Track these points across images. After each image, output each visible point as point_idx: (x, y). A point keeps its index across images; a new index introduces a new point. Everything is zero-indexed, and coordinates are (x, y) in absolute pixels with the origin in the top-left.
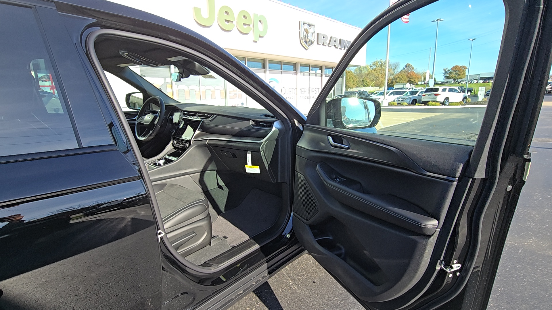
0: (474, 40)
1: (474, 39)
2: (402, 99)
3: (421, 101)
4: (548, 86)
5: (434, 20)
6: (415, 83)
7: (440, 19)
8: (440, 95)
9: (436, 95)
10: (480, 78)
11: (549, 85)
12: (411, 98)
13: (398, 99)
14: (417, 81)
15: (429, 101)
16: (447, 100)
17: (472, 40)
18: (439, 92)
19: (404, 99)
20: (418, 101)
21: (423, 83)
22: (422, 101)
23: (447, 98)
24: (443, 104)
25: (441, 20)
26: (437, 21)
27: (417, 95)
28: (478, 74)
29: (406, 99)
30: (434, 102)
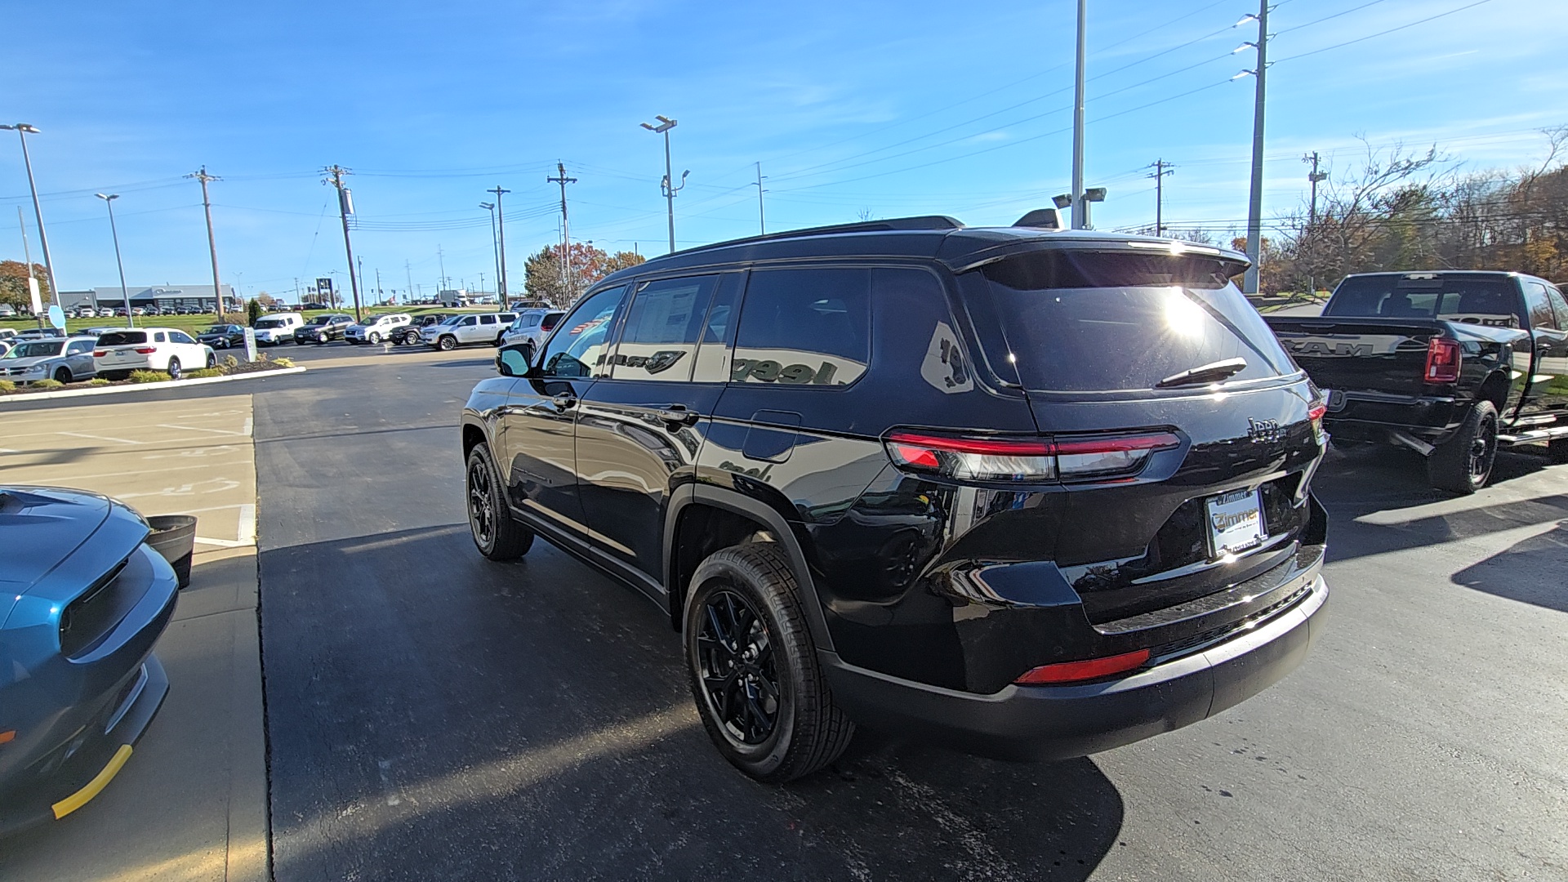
0: (112, 200)
1: (114, 197)
2: (12, 369)
4: (327, 324)
5: (7, 125)
7: (28, 127)
8: (154, 350)
9: (141, 351)
10: (98, 301)
11: (329, 322)
12: (48, 365)
15: (134, 370)
16: (176, 365)
17: (108, 199)
18: (150, 342)
19: (25, 368)
20: (75, 374)
22: (98, 371)
23: (175, 360)
24: (171, 373)
25: (32, 129)
26: (17, 130)
27: (63, 354)
28: (88, 290)
29: (31, 367)
30: (148, 372)
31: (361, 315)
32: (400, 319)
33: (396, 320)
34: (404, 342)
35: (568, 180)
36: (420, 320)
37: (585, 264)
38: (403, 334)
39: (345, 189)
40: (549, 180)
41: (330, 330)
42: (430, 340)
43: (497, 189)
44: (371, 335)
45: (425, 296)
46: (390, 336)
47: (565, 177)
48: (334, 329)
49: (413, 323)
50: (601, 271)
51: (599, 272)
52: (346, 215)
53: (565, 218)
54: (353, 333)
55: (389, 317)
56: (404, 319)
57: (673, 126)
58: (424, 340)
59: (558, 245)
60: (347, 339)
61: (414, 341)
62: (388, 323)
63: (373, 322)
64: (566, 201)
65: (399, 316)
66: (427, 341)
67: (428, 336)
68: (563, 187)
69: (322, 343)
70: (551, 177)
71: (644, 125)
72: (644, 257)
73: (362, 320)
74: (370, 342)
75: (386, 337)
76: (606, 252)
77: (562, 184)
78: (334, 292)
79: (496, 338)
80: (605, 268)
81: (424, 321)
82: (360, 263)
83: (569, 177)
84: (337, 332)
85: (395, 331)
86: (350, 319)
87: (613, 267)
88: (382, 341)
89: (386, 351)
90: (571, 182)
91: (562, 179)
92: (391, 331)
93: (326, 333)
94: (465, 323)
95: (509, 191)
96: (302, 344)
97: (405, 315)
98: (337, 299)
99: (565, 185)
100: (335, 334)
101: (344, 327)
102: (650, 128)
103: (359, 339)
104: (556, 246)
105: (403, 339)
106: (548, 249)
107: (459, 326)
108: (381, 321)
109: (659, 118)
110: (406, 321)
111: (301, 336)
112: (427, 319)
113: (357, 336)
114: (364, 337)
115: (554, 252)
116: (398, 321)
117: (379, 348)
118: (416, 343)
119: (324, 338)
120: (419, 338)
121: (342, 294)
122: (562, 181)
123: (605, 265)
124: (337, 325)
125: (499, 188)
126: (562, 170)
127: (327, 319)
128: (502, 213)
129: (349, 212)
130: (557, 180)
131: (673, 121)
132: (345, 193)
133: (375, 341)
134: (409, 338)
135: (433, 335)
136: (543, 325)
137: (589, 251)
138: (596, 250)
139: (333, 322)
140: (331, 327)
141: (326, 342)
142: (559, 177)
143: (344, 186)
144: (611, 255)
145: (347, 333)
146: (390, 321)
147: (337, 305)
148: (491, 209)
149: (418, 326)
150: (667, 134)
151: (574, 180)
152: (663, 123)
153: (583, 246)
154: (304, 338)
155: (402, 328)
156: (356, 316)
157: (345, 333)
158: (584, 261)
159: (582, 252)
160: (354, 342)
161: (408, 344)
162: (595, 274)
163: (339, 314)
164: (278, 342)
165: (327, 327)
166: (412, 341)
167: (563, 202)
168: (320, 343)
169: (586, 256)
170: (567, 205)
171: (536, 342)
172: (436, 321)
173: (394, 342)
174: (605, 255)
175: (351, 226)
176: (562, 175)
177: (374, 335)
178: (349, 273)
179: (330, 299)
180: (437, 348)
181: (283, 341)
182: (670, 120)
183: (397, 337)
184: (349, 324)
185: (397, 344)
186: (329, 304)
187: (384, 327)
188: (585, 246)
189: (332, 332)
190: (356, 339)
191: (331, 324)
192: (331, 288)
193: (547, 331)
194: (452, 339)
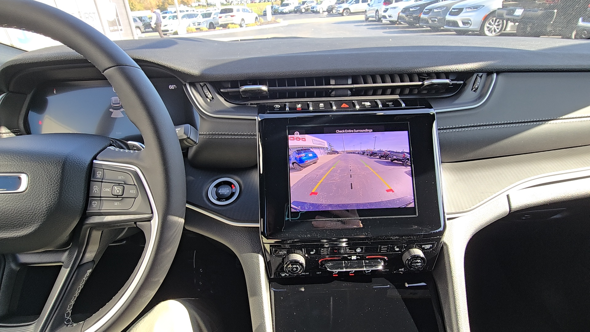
2: (198, 23)
3: (219, 24)
6: (189, 4)
9: (232, 16)
12: (207, 21)
13: (193, 23)
14: (190, 3)
15: (228, 24)
16: (243, 21)
18: (235, 12)
19: (200, 23)
20: (216, 25)
21: (197, 4)
23: (243, 19)
30: (233, 25)
34: (331, 12)
38: (331, 8)
42: (339, 11)
46: (327, 9)
48: (308, 6)
60: (311, 11)
62: (326, 3)
63: (322, 2)
66: (338, 11)
67: (339, 9)
69: (303, 13)
73: (318, 2)
74: (319, 12)
75: (325, 10)
84: (309, 7)
85: (329, 7)
88: (323, 11)
89: (324, 16)
92: (327, 7)
93: (304, 8)
94: (355, 3)
96: (296, 13)
100: (308, 8)
101: (311, 5)
103: (315, 11)
105: (331, 10)
107: (352, 4)
108: (324, 2)
111: (296, 10)
113: (315, 9)
114: (317, 10)
117: (322, 15)
119: (303, 11)
127: (306, 2)
133: (321, 12)
140: (307, 5)
149: (337, 4)
154: (297, 11)
155: (331, 5)
157: (311, 8)
160: (313, 12)
161: (333, 13)
164: (288, 12)
165: (305, 6)
166: (334, 11)
168: (302, 13)
172: (345, 2)
173: (328, 12)
177: (321, 9)
180: (342, 15)
181: (290, 12)
183: (329, 9)
184: (313, 4)
187: (324, 5)
189: (307, 8)
191: (307, 4)
193: (386, 5)
194: (349, 11)
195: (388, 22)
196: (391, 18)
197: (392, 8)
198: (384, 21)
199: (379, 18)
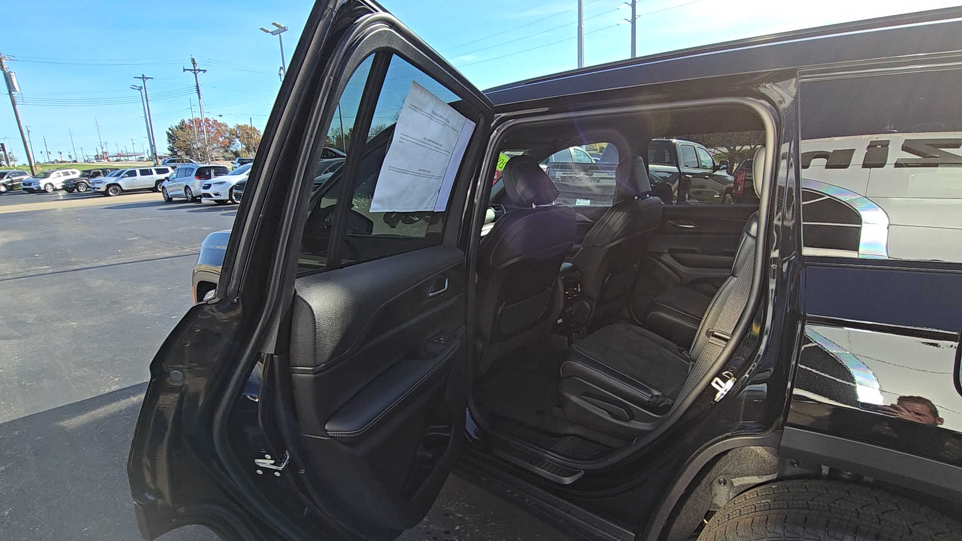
31: (35, 171)
32: (70, 173)
33: (67, 174)
34: (76, 190)
35: (199, 70)
36: (87, 174)
37: (212, 133)
38: (74, 184)
39: (10, 72)
40: (184, 70)
41: (8, 182)
42: (99, 188)
43: (141, 76)
44: (45, 186)
45: (87, 156)
46: (63, 186)
47: (197, 68)
48: (12, 182)
49: (82, 176)
50: (225, 138)
51: (223, 138)
52: (13, 93)
53: (200, 98)
54: (30, 184)
55: (60, 172)
56: (74, 173)
57: (285, 30)
58: (94, 188)
59: (191, 119)
60: (24, 189)
61: (84, 189)
62: (60, 176)
63: (46, 175)
64: (199, 86)
65: (69, 171)
66: (96, 189)
67: (97, 186)
68: (196, 76)
70: (185, 68)
71: (262, 29)
72: (256, 128)
73: (36, 174)
74: (45, 191)
75: (59, 187)
76: (228, 124)
77: (195, 73)
78: (7, 154)
79: (154, 186)
80: (228, 136)
81: (91, 174)
82: (29, 131)
83: (200, 69)
84: (14, 183)
85: (66, 182)
86: (25, 174)
87: (234, 135)
88: (55, 190)
89: (62, 198)
90: (203, 72)
91: (195, 70)
92: (63, 182)
93: (4, 185)
94: (127, 175)
95: (152, 78)
97: (74, 170)
98: (12, 159)
99: (197, 74)
100: (13, 186)
101: (21, 180)
102: (267, 31)
103: (36, 189)
104: (189, 120)
105: (75, 188)
106: (183, 122)
107: (122, 177)
108: (53, 175)
109: (274, 24)
110: (76, 174)
112: (93, 173)
113: (33, 187)
114: (39, 188)
115: (188, 124)
116: (69, 175)
117: (54, 195)
118: (86, 191)
120: (89, 187)
121: (15, 155)
122: (195, 71)
123: (228, 133)
124: (14, 179)
125: (143, 76)
126: (194, 63)
127: (5, 174)
128: (148, 93)
129: (15, 90)
130: (191, 70)
131: (285, 27)
132: (10, 76)
133: (50, 190)
134: (80, 188)
135: (101, 184)
136: (195, 175)
137: (215, 123)
138: (220, 123)
139: (10, 177)
140: (9, 180)
141: (5, 192)
142: (193, 68)
143: (9, 70)
144: (232, 125)
145: (24, 184)
146: (62, 175)
147: (11, 163)
148: (140, 90)
149: (87, 178)
150: (280, 36)
151: (205, 71)
152: (278, 28)
153: (210, 120)
155: (73, 180)
156: (30, 171)
157: (22, 185)
158: (212, 131)
159: (209, 124)
160: (31, 191)
161: (79, 192)
162: (221, 140)
163: (15, 170)
165: (5, 180)
166: (82, 189)
167: (197, 87)
169: (213, 127)
170: (200, 88)
171: (191, 188)
172: (102, 174)
173: (67, 191)
174: (226, 126)
175: (18, 101)
176: (194, 67)
177: (48, 185)
178: (21, 139)
179: (4, 159)
180: (106, 194)
182: (283, 26)
183: (69, 186)
184: (25, 178)
185: (70, 192)
186: (4, 163)
187: (57, 180)
188: (212, 120)
189: (10, 184)
190: (32, 189)
191: (8, 177)
192: (4, 150)
193: (200, 179)
194: (118, 188)
195: (213, 202)
196: (219, 196)
197: (216, 183)
198: (205, 201)
199: (192, 196)
